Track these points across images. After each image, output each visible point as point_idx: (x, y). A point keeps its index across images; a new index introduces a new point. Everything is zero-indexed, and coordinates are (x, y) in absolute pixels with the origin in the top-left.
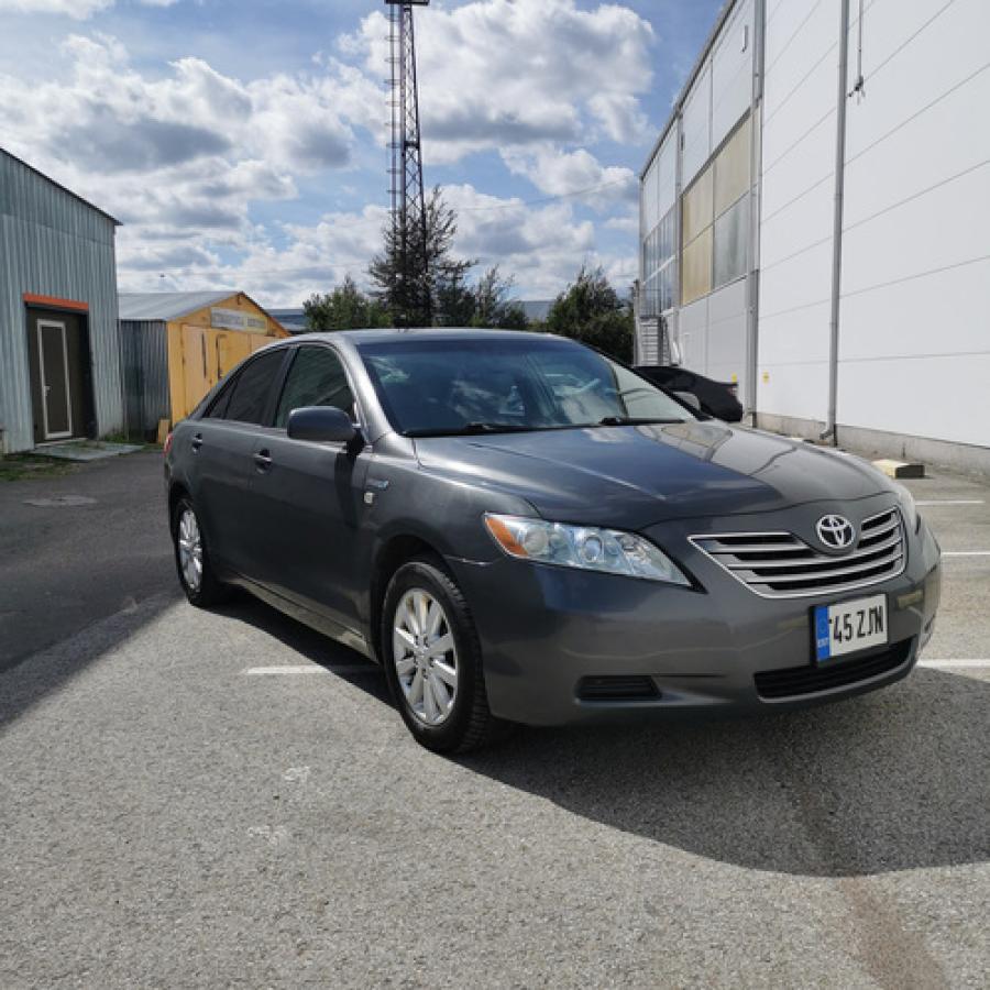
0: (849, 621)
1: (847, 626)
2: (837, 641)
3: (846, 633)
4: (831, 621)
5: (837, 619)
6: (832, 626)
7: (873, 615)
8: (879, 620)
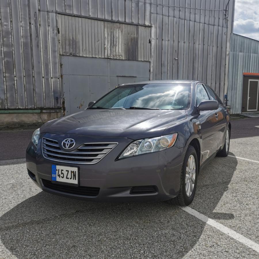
0: (63, 172)
1: (62, 173)
2: (59, 177)
3: (62, 175)
4: (57, 170)
5: (59, 170)
6: (57, 172)
7: (72, 174)
8: (75, 175)
